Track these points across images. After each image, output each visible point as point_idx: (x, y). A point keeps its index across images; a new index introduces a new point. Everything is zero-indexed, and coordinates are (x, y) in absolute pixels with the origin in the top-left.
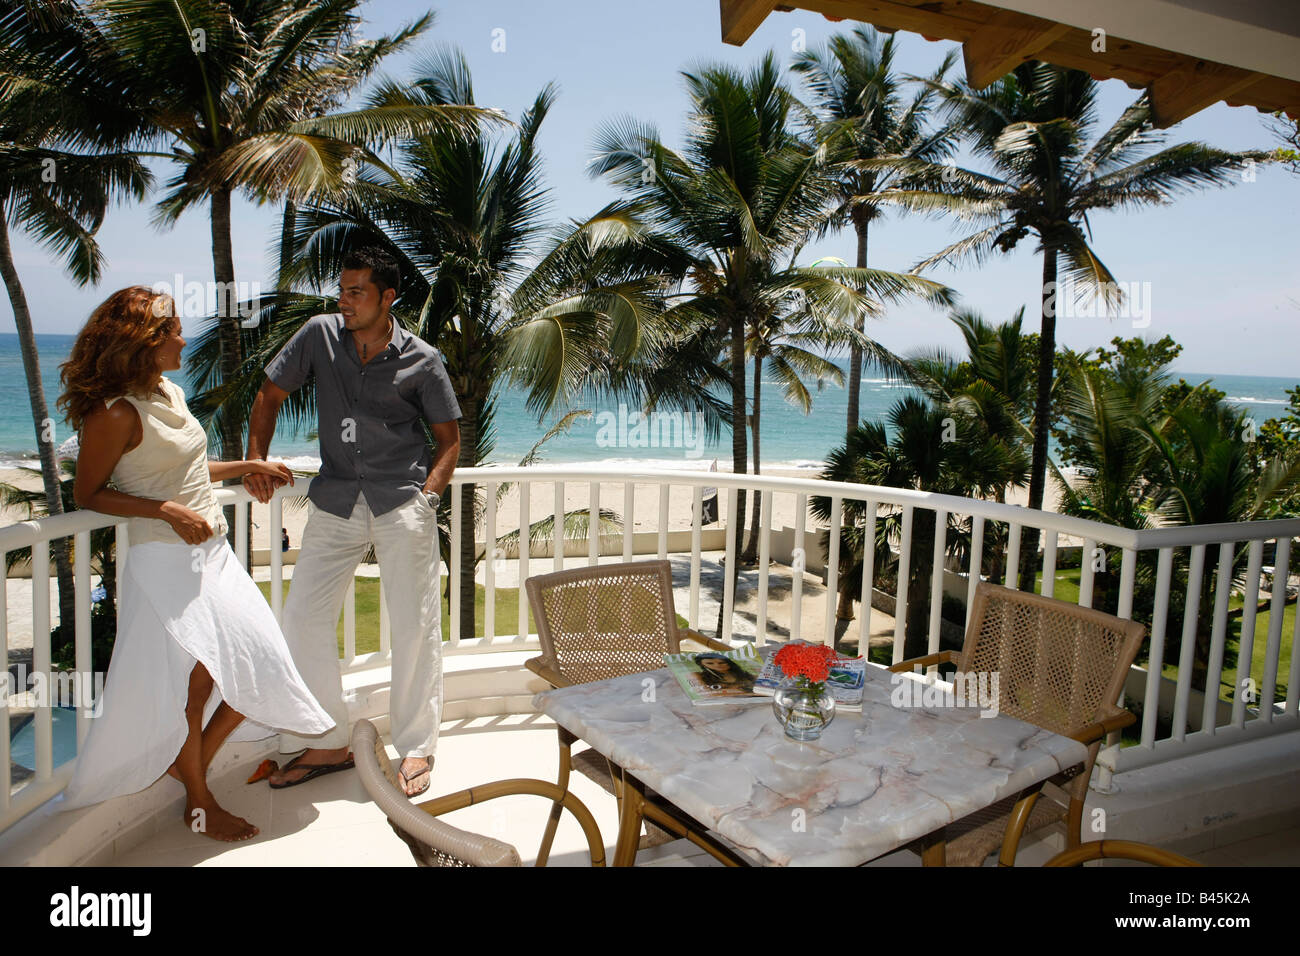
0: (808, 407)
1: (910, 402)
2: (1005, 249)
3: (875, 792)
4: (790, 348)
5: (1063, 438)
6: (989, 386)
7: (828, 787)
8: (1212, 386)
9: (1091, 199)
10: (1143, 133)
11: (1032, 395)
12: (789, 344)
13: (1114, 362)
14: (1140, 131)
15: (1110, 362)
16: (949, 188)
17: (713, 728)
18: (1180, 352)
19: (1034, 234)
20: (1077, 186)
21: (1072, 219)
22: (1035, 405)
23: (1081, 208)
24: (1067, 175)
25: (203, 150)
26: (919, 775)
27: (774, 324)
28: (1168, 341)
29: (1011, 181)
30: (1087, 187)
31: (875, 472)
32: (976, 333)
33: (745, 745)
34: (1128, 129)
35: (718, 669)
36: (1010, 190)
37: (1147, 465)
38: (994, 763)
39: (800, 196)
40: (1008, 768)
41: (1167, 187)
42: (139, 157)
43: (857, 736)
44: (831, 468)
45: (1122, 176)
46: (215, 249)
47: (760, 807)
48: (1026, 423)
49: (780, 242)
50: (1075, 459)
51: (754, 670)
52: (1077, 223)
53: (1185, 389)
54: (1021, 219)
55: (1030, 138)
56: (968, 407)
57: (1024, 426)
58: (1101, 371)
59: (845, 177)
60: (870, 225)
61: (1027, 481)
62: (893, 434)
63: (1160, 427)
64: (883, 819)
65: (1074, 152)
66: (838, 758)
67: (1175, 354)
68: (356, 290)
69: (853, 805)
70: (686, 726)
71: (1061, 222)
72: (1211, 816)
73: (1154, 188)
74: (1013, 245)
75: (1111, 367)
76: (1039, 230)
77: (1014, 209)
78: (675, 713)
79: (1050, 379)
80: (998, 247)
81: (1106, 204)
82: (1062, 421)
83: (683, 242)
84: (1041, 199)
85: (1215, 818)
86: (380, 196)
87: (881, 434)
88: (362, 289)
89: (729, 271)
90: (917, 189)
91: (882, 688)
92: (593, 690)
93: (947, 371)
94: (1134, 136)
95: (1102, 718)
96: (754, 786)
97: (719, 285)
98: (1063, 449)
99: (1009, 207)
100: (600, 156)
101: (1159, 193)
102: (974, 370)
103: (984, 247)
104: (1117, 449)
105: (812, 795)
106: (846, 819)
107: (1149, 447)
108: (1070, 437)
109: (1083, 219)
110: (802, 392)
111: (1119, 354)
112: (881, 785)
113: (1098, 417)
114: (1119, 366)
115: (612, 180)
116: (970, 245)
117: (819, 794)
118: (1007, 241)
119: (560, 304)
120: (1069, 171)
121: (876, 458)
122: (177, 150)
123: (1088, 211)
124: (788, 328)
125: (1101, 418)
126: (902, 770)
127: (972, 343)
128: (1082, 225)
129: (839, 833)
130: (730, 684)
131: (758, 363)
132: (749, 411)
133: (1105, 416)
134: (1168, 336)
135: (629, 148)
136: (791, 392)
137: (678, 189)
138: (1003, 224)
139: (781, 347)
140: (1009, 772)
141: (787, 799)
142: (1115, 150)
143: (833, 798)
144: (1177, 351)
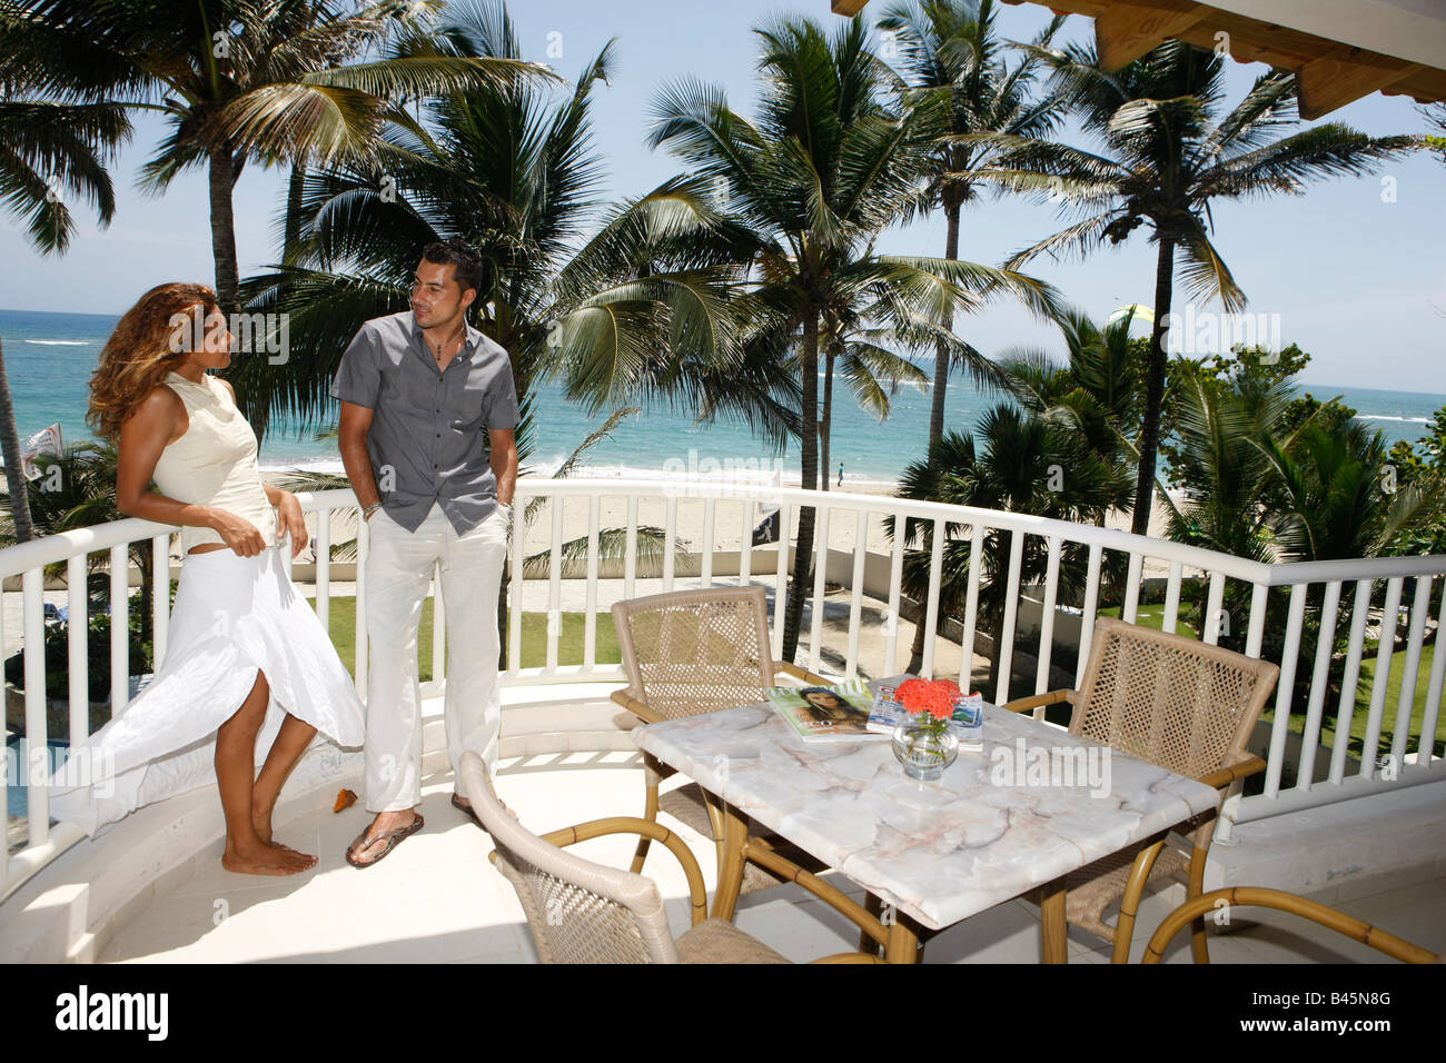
0: (885, 414)
1: (1003, 410)
2: (1115, 241)
3: (1004, 834)
4: (867, 346)
5: (1174, 458)
6: (1089, 394)
7: (955, 827)
8: (1341, 404)
9: (1214, 186)
10: (1277, 112)
11: (1139, 405)
12: (866, 342)
13: (1233, 371)
14: (1273, 110)
15: (1227, 372)
16: (1054, 168)
17: (828, 765)
18: (1308, 363)
19: (1148, 224)
20: (1200, 171)
21: (1192, 208)
22: (1142, 418)
23: (1202, 195)
24: (1188, 158)
25: (200, 102)
26: (1048, 817)
27: (849, 319)
28: (1294, 351)
29: (1125, 163)
30: (1211, 172)
31: (961, 490)
32: (1080, 334)
33: (864, 784)
34: (1259, 107)
35: (825, 705)
36: (1124, 173)
37: (1265, 489)
38: (1125, 805)
39: (887, 175)
40: (1138, 811)
41: (1300, 173)
42: (127, 109)
43: (979, 777)
44: (909, 484)
45: (1250, 160)
46: (213, 218)
47: (887, 846)
48: (1131, 439)
49: (862, 226)
50: (1184, 481)
51: (865, 706)
52: (1198, 213)
53: (1311, 405)
54: (1135, 208)
55: (1149, 116)
56: (1065, 418)
57: (1128, 441)
58: (1218, 382)
59: (935, 152)
60: (963, 207)
61: (1130, 505)
62: (982, 447)
63: (1283, 446)
64: (1014, 860)
65: (1197, 132)
66: (962, 799)
67: (1301, 365)
68: (435, 287)
69: (982, 847)
70: (798, 763)
71: (1180, 211)
72: (1335, 870)
73: (1285, 175)
74: (1124, 236)
75: (1229, 377)
76: (1155, 220)
77: (1127, 194)
78: (786, 750)
79: (1160, 390)
80: (1108, 237)
81: (1232, 191)
82: (1171, 436)
83: (749, 224)
84: (1158, 184)
85: (1339, 873)
86: (406, 162)
87: (969, 446)
88: (443, 287)
89: (802, 259)
90: (1018, 169)
91: (1000, 727)
92: (695, 725)
93: (1045, 377)
94: (1266, 116)
95: (1230, 763)
96: (878, 826)
97: (791, 272)
98: (1171, 468)
99: (1122, 193)
100: (657, 122)
101: (1292, 182)
102: (1075, 377)
103: (1091, 237)
104: (1233, 470)
105: (939, 836)
106: (976, 860)
107: (1268, 469)
108: (1180, 455)
109: (1204, 208)
110: (879, 397)
111: (1238, 363)
112: (1009, 827)
113: (1213, 433)
114: (1238, 376)
115: (671, 149)
116: (1075, 235)
117: (946, 835)
118: (1118, 231)
119: (612, 292)
120: (1191, 153)
121: (962, 474)
122: (170, 102)
123: (1210, 199)
124: (865, 324)
125: (1216, 434)
126: (1030, 813)
127: (1074, 345)
128: (1204, 216)
129: (971, 874)
130: (841, 720)
131: (830, 362)
132: (820, 417)
133: (1219, 432)
134: (1295, 345)
135: (691, 113)
136: (865, 397)
137: (747, 162)
138: (1114, 212)
139: (856, 344)
140: (1141, 815)
141: (913, 839)
142: (1243, 130)
143: (961, 839)
144: (1304, 362)
